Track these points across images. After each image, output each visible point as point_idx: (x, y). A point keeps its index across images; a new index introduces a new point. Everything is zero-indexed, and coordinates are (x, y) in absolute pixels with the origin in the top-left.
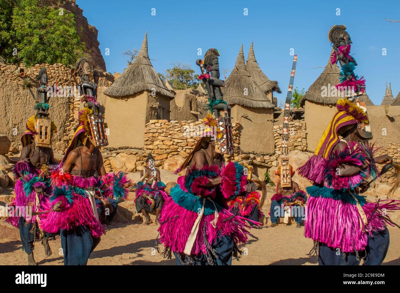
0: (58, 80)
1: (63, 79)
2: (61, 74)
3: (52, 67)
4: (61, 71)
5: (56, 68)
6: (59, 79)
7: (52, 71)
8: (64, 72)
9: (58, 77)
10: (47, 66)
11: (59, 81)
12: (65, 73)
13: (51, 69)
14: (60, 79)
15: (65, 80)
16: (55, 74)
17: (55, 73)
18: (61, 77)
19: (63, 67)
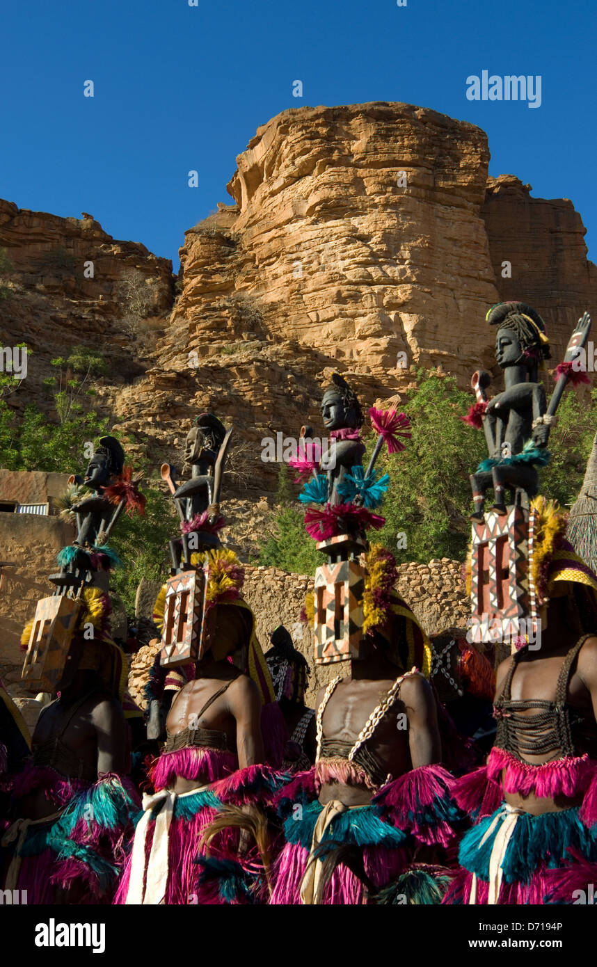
0: (439, 596)
1: (452, 591)
2: (448, 582)
3: (423, 568)
4: (449, 573)
5: (433, 570)
6: (441, 593)
7: (424, 577)
8: (455, 577)
9: (440, 589)
10: (412, 568)
11: (442, 598)
12: (457, 578)
13: (420, 572)
14: (445, 593)
15: (458, 592)
16: (431, 584)
17: (431, 579)
18: (445, 589)
19: (451, 566)
